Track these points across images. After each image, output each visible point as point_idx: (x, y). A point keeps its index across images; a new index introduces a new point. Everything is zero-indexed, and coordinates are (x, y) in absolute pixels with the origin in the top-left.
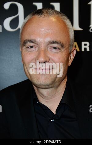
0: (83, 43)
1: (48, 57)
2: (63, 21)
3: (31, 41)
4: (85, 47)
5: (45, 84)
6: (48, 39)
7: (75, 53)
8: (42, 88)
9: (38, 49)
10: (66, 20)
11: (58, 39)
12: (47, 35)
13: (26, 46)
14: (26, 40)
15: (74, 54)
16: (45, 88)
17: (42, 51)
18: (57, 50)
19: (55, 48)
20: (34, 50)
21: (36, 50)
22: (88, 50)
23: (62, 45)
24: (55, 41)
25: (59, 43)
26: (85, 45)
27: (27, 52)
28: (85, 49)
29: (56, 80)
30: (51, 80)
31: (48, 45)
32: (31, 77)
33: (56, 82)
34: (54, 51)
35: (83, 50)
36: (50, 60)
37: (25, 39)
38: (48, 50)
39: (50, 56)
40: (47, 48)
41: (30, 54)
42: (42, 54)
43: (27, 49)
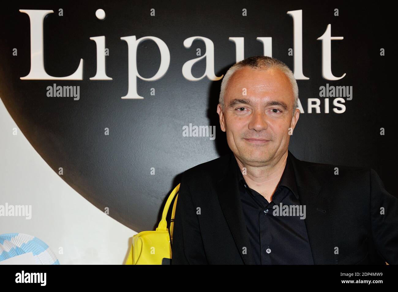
0: (310, 100)
1: (266, 123)
2: (284, 74)
3: (242, 101)
4: (314, 106)
5: (261, 161)
6: (267, 99)
7: (297, 116)
8: (254, 166)
9: (252, 113)
10: (288, 72)
11: (280, 99)
12: (265, 94)
13: (235, 108)
14: (236, 99)
15: (296, 118)
16: (257, 167)
17: (259, 115)
18: (279, 113)
19: (275, 111)
20: (246, 114)
21: (250, 113)
22: (318, 111)
23: (285, 107)
24: (276, 101)
25: (281, 105)
26: (314, 103)
27: (236, 116)
28: (314, 110)
29: (275, 156)
30: (269, 156)
31: (266, 106)
32: (238, 150)
33: (275, 158)
34: (274, 114)
35: (310, 111)
36: (268, 128)
37: (234, 98)
38: (265, 114)
39: (269, 122)
40: (265, 110)
41: (240, 119)
42: (259, 119)
43: (236, 112)
